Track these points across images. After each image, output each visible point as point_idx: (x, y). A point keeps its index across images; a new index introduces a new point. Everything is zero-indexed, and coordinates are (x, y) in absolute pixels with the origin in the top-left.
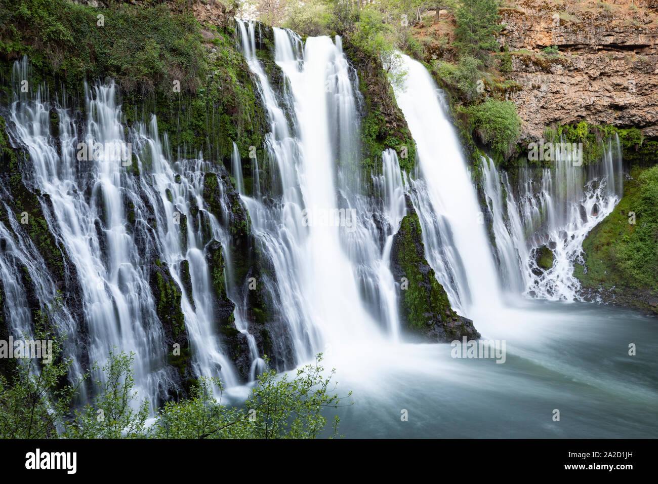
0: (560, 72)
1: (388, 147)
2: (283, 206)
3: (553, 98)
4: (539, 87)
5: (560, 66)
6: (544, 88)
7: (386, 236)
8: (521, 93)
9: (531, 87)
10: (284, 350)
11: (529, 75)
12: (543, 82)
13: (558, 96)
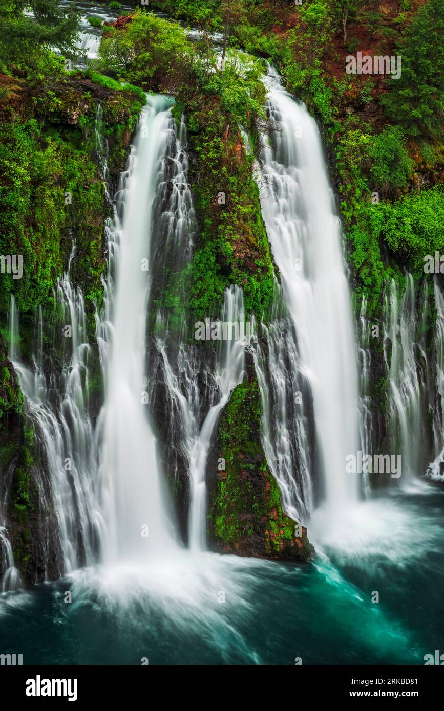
1: (232, 282)
2: (71, 369)
7: (211, 405)
10: (47, 556)
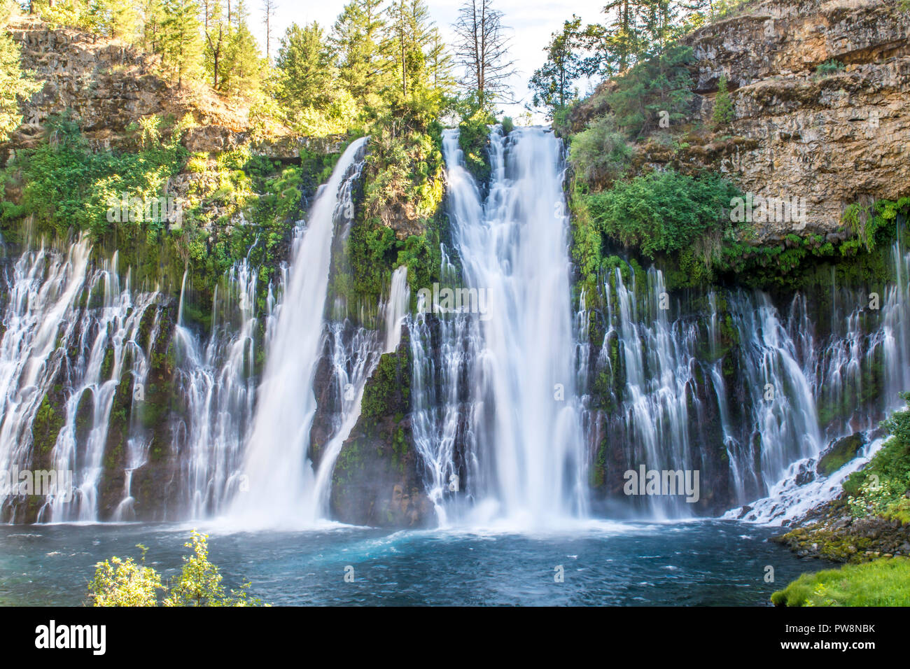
0: (842, 102)
3: (840, 150)
4: (797, 137)
5: (842, 92)
6: (809, 136)
8: (756, 152)
9: (778, 139)
11: (776, 120)
12: (807, 126)
13: (853, 145)
